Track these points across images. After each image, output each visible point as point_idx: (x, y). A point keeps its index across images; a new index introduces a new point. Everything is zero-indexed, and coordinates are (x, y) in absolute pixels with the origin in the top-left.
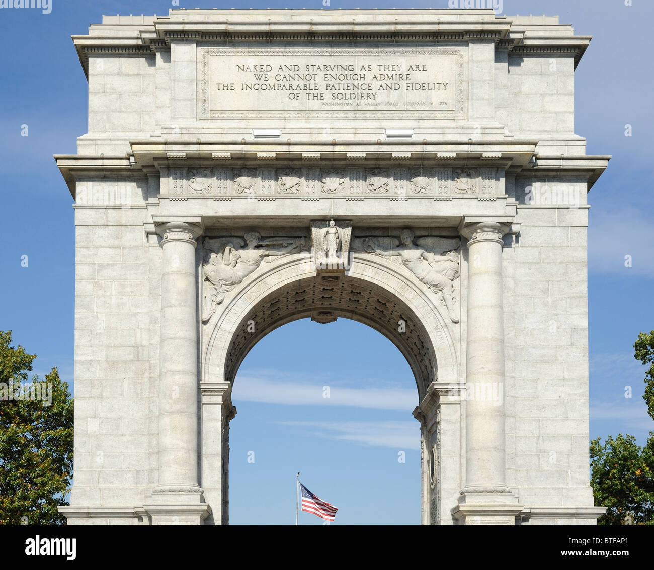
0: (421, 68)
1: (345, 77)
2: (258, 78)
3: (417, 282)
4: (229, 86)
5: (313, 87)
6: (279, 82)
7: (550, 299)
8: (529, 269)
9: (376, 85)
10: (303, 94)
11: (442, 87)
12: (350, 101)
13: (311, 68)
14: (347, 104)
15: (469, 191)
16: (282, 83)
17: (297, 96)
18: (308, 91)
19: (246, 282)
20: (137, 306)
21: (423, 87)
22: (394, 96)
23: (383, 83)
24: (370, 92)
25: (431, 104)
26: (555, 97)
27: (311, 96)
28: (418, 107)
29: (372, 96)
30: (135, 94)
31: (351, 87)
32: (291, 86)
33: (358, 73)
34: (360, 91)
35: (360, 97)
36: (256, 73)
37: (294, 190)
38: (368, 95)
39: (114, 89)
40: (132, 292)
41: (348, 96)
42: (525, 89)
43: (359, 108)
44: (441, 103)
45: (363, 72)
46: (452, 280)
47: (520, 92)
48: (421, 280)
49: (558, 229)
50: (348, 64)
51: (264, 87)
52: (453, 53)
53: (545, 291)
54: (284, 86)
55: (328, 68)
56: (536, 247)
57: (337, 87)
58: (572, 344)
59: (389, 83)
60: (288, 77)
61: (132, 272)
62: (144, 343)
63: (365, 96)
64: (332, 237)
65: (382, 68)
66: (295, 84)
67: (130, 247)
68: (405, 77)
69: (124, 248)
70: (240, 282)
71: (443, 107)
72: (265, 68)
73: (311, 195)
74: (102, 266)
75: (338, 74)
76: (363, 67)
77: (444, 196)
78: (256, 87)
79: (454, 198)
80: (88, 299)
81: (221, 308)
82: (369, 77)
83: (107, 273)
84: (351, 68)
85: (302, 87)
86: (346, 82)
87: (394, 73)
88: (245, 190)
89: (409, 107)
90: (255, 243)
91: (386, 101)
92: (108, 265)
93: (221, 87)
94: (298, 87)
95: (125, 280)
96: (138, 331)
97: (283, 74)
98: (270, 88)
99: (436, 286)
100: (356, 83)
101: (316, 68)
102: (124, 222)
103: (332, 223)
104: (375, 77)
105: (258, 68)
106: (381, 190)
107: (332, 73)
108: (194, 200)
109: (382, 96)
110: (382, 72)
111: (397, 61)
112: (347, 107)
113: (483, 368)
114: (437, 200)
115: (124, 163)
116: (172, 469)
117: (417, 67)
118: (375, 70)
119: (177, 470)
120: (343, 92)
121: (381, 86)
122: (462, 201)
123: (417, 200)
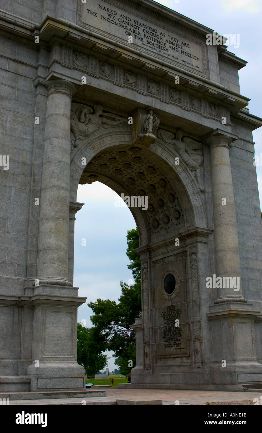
0: (187, 45)
1: (153, 35)
2: (110, 16)
4: (94, 13)
5: (138, 33)
6: (120, 23)
9: (168, 45)
10: (133, 34)
11: (196, 58)
13: (136, 23)
14: (155, 49)
15: (216, 117)
16: (122, 24)
17: (130, 35)
18: (135, 34)
20: (25, 134)
21: (188, 55)
22: (176, 54)
23: (171, 45)
25: (192, 65)
27: (137, 37)
28: (187, 64)
29: (166, 50)
31: (156, 40)
32: (126, 28)
33: (159, 35)
34: (160, 45)
35: (160, 48)
36: (108, 12)
37: (133, 85)
38: (164, 49)
40: (22, 122)
41: (155, 45)
43: (160, 53)
44: (196, 67)
45: (162, 36)
46: (200, 166)
48: (185, 162)
49: (244, 151)
50: (154, 29)
51: (113, 22)
52: (200, 44)
54: (123, 26)
55: (145, 26)
57: (149, 38)
58: (255, 216)
59: (174, 46)
60: (125, 22)
61: (23, 108)
64: (151, 121)
65: (170, 38)
66: (129, 27)
67: (23, 91)
68: (180, 47)
69: (19, 90)
70: (89, 136)
71: (198, 69)
72: (113, 12)
73: (142, 91)
74: (3, 98)
75: (150, 32)
76: (161, 33)
77: (206, 115)
78: (109, 20)
79: (211, 118)
82: (164, 39)
83: (5, 104)
84: (156, 31)
85: (133, 31)
86: (153, 37)
87: (176, 43)
88: (107, 76)
89: (183, 63)
91: (172, 55)
92: (6, 98)
93: (90, 12)
94: (130, 29)
95: (18, 112)
96: (25, 152)
97: (123, 19)
98: (115, 24)
99: (193, 167)
100: (158, 40)
101: (139, 24)
102: (20, 72)
103: (151, 112)
104: (167, 40)
105: (110, 11)
106: (177, 101)
107: (147, 30)
108: (76, 71)
109: (171, 52)
110: (170, 40)
111: (176, 37)
112: (155, 51)
113: (230, 221)
114: (203, 116)
115: (29, 33)
116: (56, 265)
117: (185, 45)
118: (167, 37)
119: (61, 267)
120: (153, 42)
121: (170, 47)
122: (214, 121)
123: (194, 113)
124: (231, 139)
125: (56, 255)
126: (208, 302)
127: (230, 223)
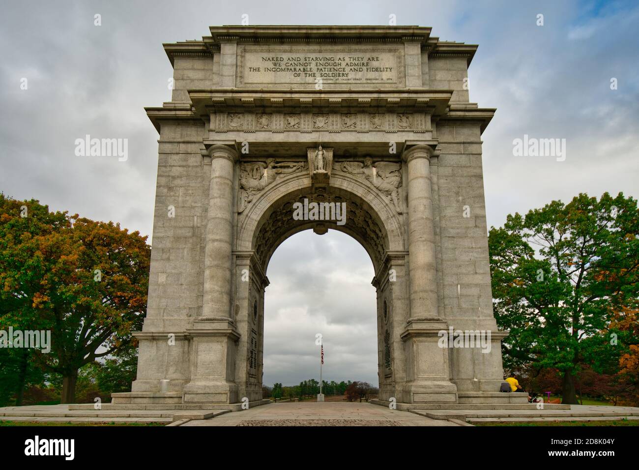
0: (375, 59)
1: (329, 64)
2: (275, 65)
3: (375, 189)
4: (257, 69)
5: (309, 70)
6: (287, 67)
7: (460, 198)
8: (446, 180)
9: (347, 69)
10: (303, 74)
11: (388, 70)
12: (332, 78)
13: (308, 59)
14: (330, 79)
15: (408, 128)
16: (290, 68)
17: (299, 75)
18: (306, 72)
19: (267, 189)
20: (195, 202)
21: (377, 70)
22: (359, 75)
23: (352, 67)
24: (344, 73)
25: (382, 79)
26: (457, 82)
27: (308, 75)
28: (374, 81)
29: (345, 75)
30: (202, 80)
31: (332, 69)
32: (295, 69)
33: (337, 62)
34: (337, 72)
35: (338, 75)
36: (273, 62)
37: (296, 127)
38: (343, 74)
39: (188, 77)
40: (192, 193)
41: (330, 75)
42: (438, 77)
43: (338, 82)
44: (388, 79)
45: (340, 61)
46: (397, 188)
47: (435, 80)
48: (377, 188)
49: (464, 156)
50: (330, 57)
51: (278, 70)
52: (395, 51)
53: (457, 194)
54: (291, 69)
55: (318, 59)
56: (450, 166)
57: (323, 70)
58: (476, 226)
59: (356, 67)
60: (293, 64)
61: (193, 181)
62: (199, 225)
63: (341, 75)
64: (320, 157)
65: (352, 59)
66: (298, 68)
67: (193, 166)
68: (365, 64)
69: (189, 166)
70: (263, 189)
71: (390, 81)
72: (279, 59)
73: (306, 130)
74: (174, 178)
75: (324, 62)
76: (340, 59)
77: (392, 130)
78: (274, 70)
79: (399, 131)
80: (164, 198)
81: (250, 205)
82: (343, 64)
83: (178, 182)
84: (332, 59)
85: (302, 70)
86: (329, 67)
87: (359, 62)
88: (264, 127)
89: (369, 81)
90: (272, 164)
91: (354, 78)
92: (178, 177)
93: (252, 70)
94: (300, 69)
95: (189, 186)
96: (195, 218)
97: (290, 62)
98: (282, 70)
99: (387, 191)
100: (335, 68)
101: (311, 59)
102: (189, 151)
103: (320, 147)
104: (347, 64)
105: (275, 59)
106: (352, 126)
107: (321, 62)
108: (231, 133)
109: (352, 75)
110: (352, 61)
111: (360, 55)
112: (331, 82)
113: (421, 237)
114: (387, 132)
115: (189, 113)
116: (210, 305)
117: (373, 59)
118: (347, 60)
119: (214, 306)
120: (327, 73)
121: (351, 69)
122: (404, 133)
123: (374, 133)
124: (428, 147)
125: (210, 297)
126: (403, 323)
127: (421, 239)
